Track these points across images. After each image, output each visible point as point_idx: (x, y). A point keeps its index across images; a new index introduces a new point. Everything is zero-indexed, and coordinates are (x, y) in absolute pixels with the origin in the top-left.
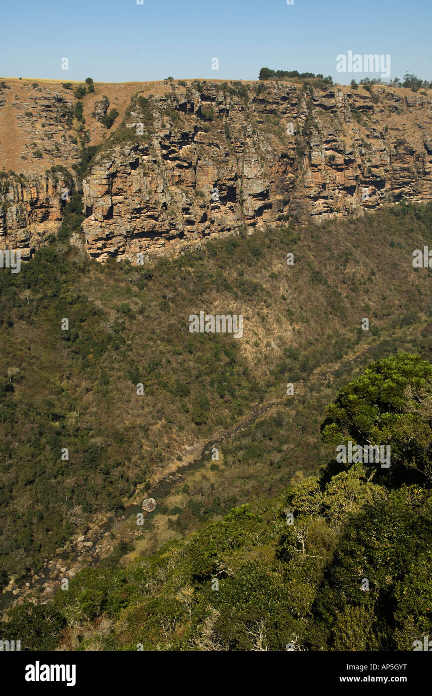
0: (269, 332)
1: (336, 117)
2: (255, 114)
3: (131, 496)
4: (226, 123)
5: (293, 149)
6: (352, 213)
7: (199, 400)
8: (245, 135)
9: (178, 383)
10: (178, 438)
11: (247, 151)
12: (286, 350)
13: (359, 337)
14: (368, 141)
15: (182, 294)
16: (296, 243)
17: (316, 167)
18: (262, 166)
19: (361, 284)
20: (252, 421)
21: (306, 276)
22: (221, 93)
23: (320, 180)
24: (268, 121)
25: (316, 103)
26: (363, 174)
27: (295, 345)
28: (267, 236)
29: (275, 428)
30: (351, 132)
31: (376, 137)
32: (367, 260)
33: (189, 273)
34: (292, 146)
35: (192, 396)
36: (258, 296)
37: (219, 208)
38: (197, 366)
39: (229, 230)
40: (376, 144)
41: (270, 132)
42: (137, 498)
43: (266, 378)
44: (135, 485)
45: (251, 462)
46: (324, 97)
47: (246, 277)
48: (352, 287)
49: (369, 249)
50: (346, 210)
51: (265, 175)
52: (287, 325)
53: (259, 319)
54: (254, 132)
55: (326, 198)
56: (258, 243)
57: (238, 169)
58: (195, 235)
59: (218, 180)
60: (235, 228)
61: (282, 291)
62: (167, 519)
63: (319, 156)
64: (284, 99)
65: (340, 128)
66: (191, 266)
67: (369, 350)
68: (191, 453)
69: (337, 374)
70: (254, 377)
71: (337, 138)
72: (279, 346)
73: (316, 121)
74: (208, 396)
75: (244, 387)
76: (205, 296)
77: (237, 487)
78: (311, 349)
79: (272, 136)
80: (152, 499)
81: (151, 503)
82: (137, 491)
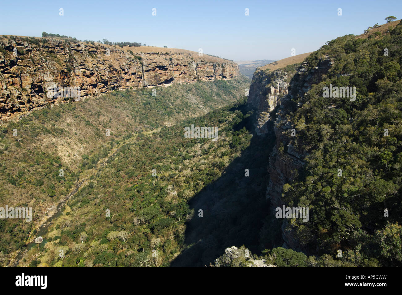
0: (73, 149)
1: (83, 55)
2: (44, 52)
3: (27, 239)
4: (31, 57)
5: (66, 68)
6: (97, 95)
7: (49, 185)
8: (42, 62)
9: (37, 180)
10: (43, 206)
11: (44, 69)
12: (82, 156)
13: (112, 146)
14: (98, 65)
15: (26, 138)
16: (75, 110)
17: (78, 76)
18: (53, 76)
19: (107, 124)
20: (77, 189)
21: (83, 124)
22: (26, 42)
23: (81, 82)
24: (51, 56)
25: (72, 48)
26: (98, 79)
27: (86, 154)
28: (61, 107)
29: (91, 189)
30: (90, 61)
31: (101, 64)
32: (107, 114)
33: (27, 127)
34: (65, 67)
35: (45, 184)
36: (64, 134)
37: (35, 96)
38: (43, 170)
39: (42, 106)
40: (102, 67)
41: (54, 61)
42: (31, 239)
43: (77, 170)
44: (28, 233)
45: (85, 206)
46: (76, 46)
47: (56, 127)
48: (104, 126)
49: (107, 110)
50: (94, 94)
51: (55, 80)
52: (80, 145)
53: (67, 145)
54: (46, 61)
55: (84, 89)
56: (57, 111)
57: (41, 77)
58: (25, 109)
59: (33, 83)
60: (44, 105)
61: (74, 131)
62: (53, 243)
63: (79, 71)
64: (57, 46)
65: (85, 60)
66: (28, 124)
67: (118, 150)
68: (52, 211)
69: (109, 162)
70: (71, 170)
71: (85, 64)
72: (79, 155)
73: (74, 56)
74: (53, 183)
75: (69, 176)
76: (38, 137)
77: (83, 219)
78: (93, 154)
79: (54, 62)
80: (40, 237)
81: (40, 239)
82: (30, 236)
